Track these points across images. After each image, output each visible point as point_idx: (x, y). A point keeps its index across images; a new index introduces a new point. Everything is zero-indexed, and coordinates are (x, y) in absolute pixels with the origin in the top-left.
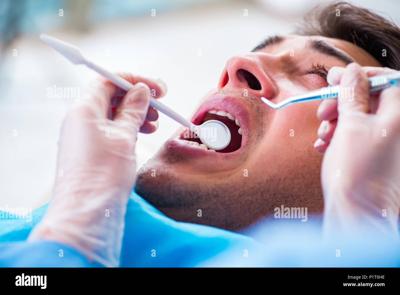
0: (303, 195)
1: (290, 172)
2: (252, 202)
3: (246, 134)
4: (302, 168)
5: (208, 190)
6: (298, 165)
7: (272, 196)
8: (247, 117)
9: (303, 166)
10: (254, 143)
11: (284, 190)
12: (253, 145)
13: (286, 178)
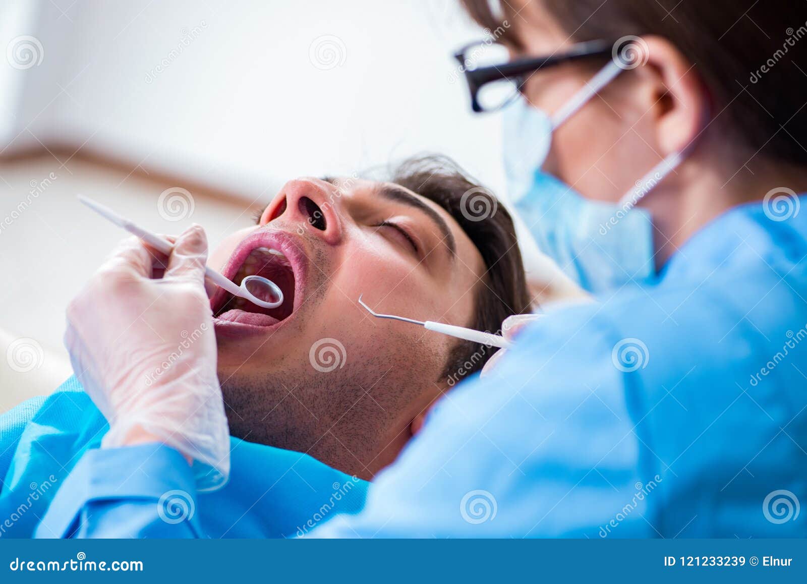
0: (379, 388)
1: (362, 355)
2: (316, 397)
3: (301, 289)
4: (378, 350)
5: (261, 384)
6: (373, 346)
7: (339, 389)
8: (306, 265)
9: (380, 348)
10: (311, 304)
11: (354, 380)
12: (310, 307)
13: (357, 362)
